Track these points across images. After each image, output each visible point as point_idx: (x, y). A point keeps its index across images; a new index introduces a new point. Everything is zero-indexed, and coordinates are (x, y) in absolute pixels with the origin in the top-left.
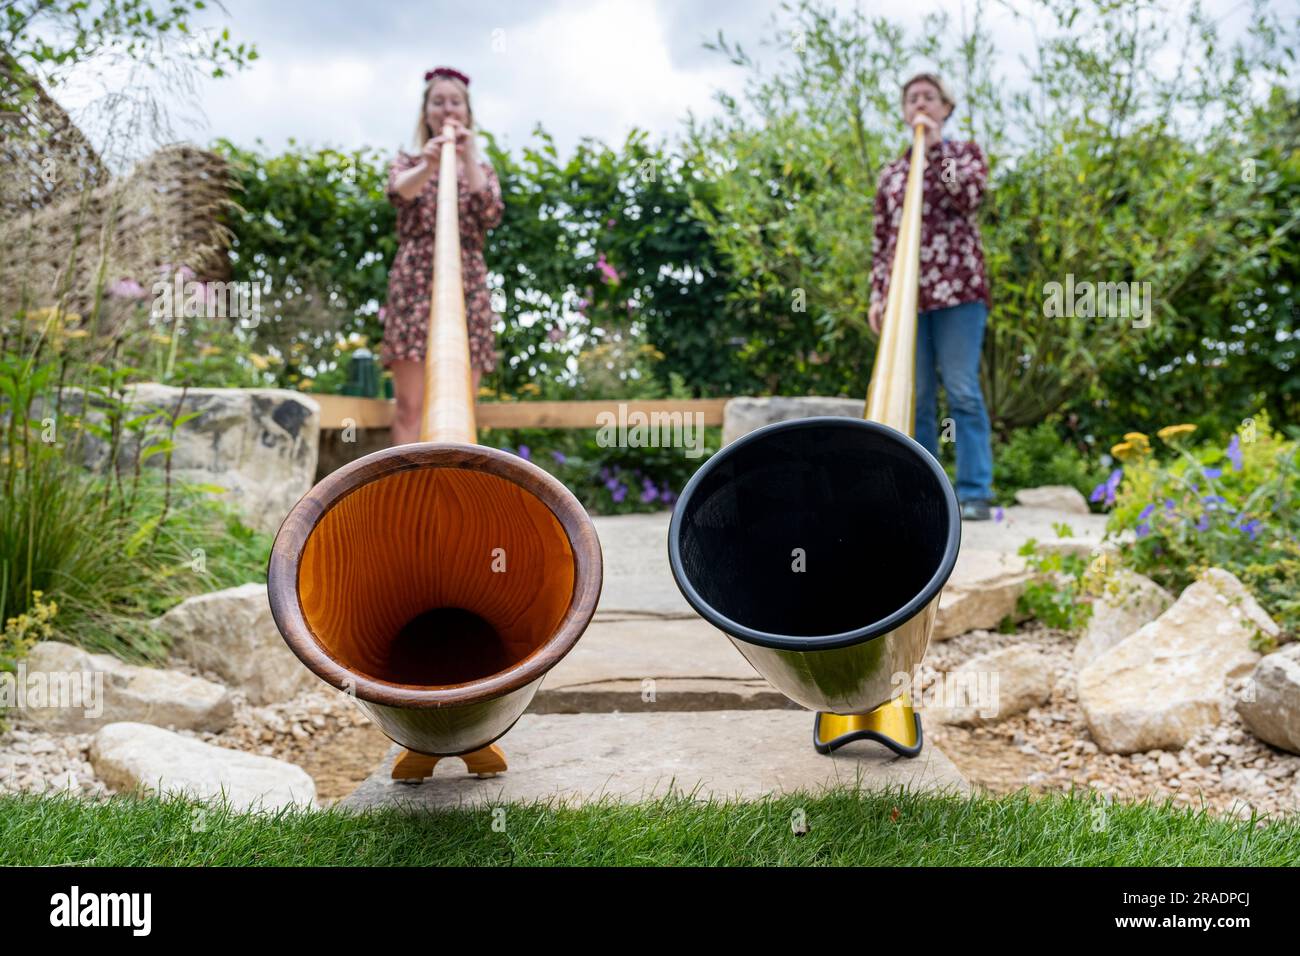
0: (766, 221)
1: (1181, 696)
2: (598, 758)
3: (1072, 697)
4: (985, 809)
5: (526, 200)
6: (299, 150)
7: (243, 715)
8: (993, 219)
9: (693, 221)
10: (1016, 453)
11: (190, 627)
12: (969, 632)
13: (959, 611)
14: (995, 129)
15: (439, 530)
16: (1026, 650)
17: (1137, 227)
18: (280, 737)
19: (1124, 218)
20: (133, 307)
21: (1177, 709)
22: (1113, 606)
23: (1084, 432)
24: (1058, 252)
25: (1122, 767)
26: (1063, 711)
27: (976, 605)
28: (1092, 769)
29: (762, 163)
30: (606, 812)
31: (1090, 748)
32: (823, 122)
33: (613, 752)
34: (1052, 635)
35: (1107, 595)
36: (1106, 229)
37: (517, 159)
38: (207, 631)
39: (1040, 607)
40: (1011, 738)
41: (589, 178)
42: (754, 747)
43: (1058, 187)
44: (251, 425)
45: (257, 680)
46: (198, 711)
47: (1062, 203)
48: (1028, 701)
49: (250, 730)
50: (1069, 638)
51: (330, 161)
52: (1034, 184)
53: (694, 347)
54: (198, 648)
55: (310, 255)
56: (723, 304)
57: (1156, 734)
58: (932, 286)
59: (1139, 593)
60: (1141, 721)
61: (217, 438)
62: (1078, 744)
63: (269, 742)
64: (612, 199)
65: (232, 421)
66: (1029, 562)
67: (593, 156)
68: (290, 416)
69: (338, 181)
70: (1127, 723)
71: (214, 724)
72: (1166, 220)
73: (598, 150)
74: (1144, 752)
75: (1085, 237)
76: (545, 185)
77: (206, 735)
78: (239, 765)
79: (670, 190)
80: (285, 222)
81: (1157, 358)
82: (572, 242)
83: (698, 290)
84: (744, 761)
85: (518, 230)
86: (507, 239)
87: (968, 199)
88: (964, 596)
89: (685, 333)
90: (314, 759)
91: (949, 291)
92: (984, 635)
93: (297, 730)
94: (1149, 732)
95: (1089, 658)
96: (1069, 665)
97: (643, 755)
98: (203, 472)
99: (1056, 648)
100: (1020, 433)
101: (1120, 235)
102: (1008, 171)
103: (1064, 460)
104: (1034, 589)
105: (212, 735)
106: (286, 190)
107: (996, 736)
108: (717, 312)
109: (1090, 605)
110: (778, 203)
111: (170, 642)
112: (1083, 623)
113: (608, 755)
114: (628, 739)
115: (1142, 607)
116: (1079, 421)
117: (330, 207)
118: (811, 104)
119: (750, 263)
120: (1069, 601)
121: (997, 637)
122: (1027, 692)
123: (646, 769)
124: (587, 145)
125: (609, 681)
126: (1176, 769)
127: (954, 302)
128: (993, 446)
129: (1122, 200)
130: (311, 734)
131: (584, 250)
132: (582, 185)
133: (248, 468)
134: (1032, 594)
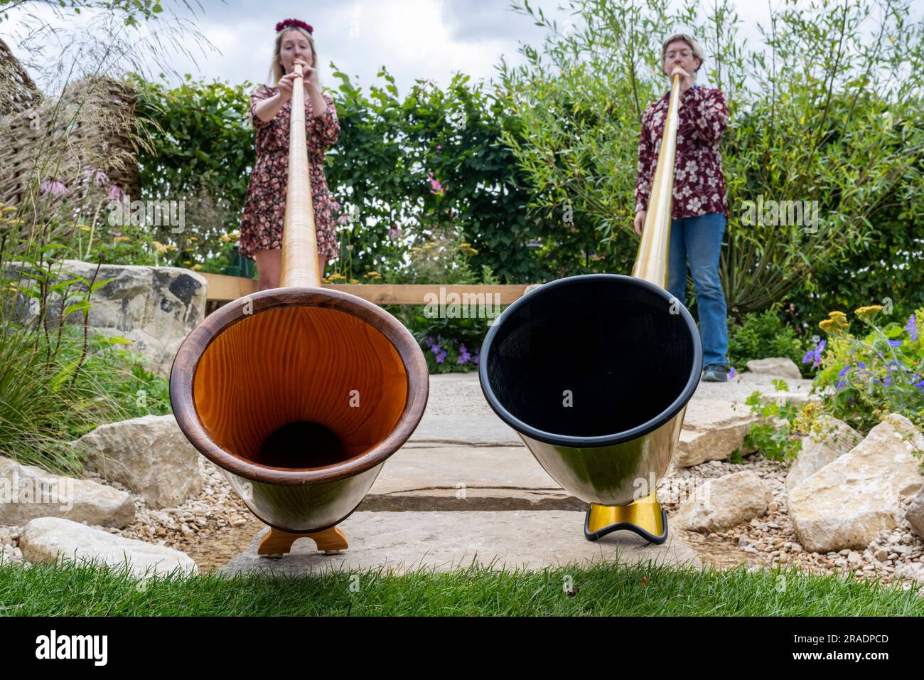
0: (559, 148)
1: (865, 508)
2: (419, 542)
3: (785, 510)
4: (713, 579)
5: (373, 127)
6: (194, 83)
7: (143, 515)
8: (734, 151)
9: (502, 146)
10: (747, 332)
11: (102, 448)
12: (707, 462)
13: (700, 446)
14: (737, 80)
15: (301, 355)
16: (749, 475)
17: (844, 159)
18: (171, 533)
19: (835, 152)
20: (60, 203)
21: (863, 517)
22: (816, 442)
23: (800, 317)
24: (783, 177)
25: (820, 561)
26: (777, 521)
27: (713, 441)
28: (798, 562)
29: (557, 103)
30: (423, 578)
31: (796, 547)
32: (605, 72)
33: (431, 538)
34: (770, 464)
35: (813, 433)
36: (820, 161)
37: (366, 94)
38: (115, 450)
39: (761, 443)
40: (737, 540)
41: (421, 111)
42: (538, 535)
43: (785, 128)
44: (153, 295)
45: (154, 489)
46: (107, 510)
47: (787, 140)
48: (750, 513)
49: (148, 526)
50: (783, 467)
51: (219, 93)
52: (765, 125)
53: (501, 245)
54: (108, 463)
55: (201, 167)
56: (524, 212)
57: (847, 537)
58: (686, 200)
59: (836, 432)
60: (835, 526)
61: (125, 303)
62: (788, 544)
63: (163, 536)
64: (440, 128)
65: (138, 290)
66: (754, 409)
67: (425, 95)
68: (184, 288)
69: (224, 109)
70: (825, 528)
71: (119, 521)
72: (867, 154)
73: (429, 90)
74: (837, 551)
75: (803, 167)
76: (387, 116)
77: (113, 529)
78: (139, 551)
79: (485, 123)
80: (181, 140)
81: (857, 261)
82: (408, 162)
83: (505, 201)
84: (530, 545)
85: (366, 151)
86: (357, 158)
87: (713, 133)
88: (704, 433)
89: (494, 234)
90: (198, 550)
91: (699, 205)
92: (719, 464)
93: (185, 528)
94: (841, 535)
95: (798, 481)
96: (782, 486)
97: (453, 540)
98: (114, 330)
99: (773, 474)
100: (750, 316)
101: (831, 164)
102: (746, 114)
103: (784, 338)
104: (757, 429)
105: (117, 530)
106: (183, 115)
107: (725, 539)
108: (520, 218)
109: (800, 441)
110: (569, 134)
111: (86, 459)
112: (794, 455)
113: (426, 540)
114: (442, 529)
115: (839, 442)
116: (797, 309)
117: (218, 129)
118: (597, 59)
119: (546, 180)
120: (783, 438)
121: (728, 466)
122: (750, 505)
123: (455, 550)
124: (421, 86)
125: (429, 488)
126: (860, 562)
127: (702, 212)
128: (729, 326)
129: (833, 139)
130: (196, 532)
131: (416, 168)
132: (416, 118)
133: (150, 327)
134: (756, 433)
